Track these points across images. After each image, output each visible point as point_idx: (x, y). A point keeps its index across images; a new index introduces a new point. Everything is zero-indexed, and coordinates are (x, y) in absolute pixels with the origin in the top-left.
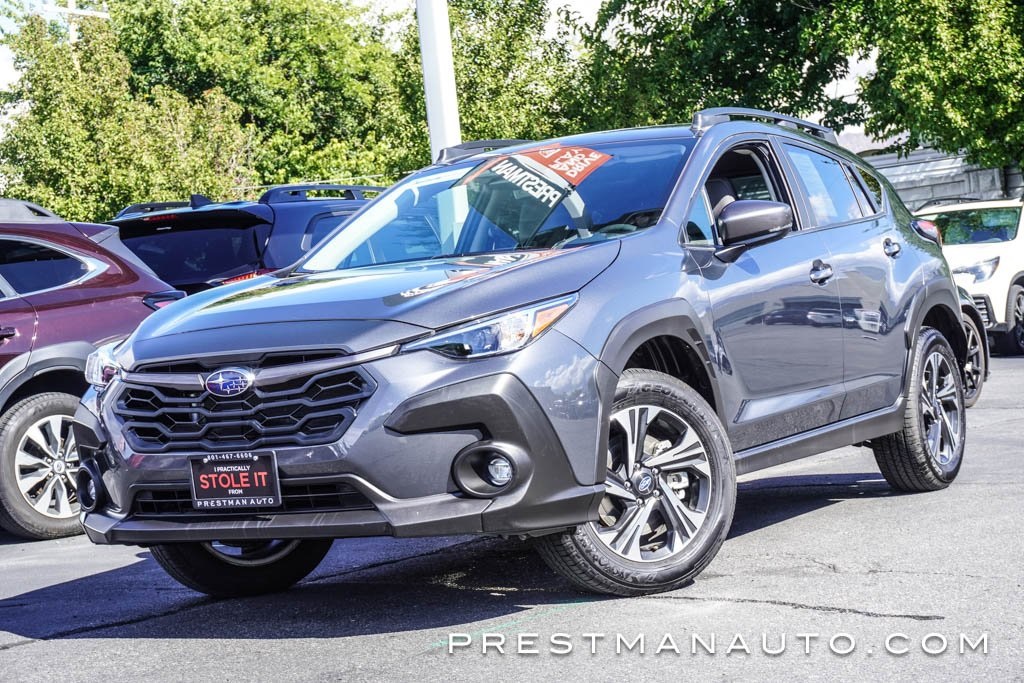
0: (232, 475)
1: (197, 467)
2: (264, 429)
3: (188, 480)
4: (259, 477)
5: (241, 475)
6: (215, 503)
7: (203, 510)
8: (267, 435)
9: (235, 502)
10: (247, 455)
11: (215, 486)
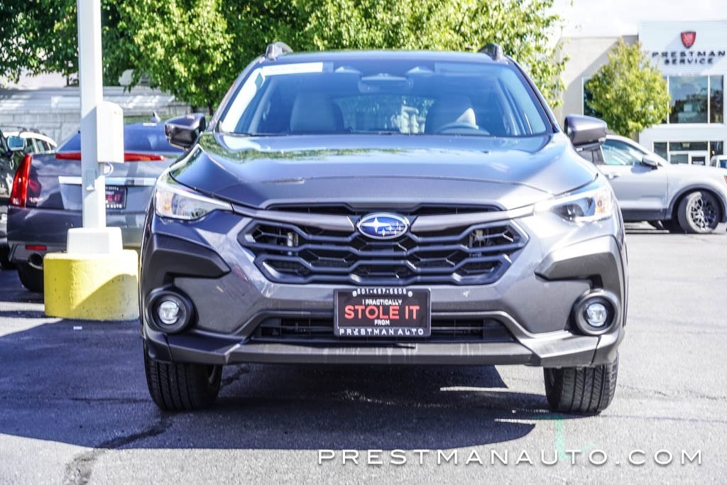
0: (381, 308)
1: (344, 298)
2: (419, 270)
3: (332, 310)
4: (411, 312)
5: (391, 308)
6: (359, 332)
7: (345, 337)
8: (422, 274)
9: (381, 331)
10: (400, 291)
11: (360, 316)
